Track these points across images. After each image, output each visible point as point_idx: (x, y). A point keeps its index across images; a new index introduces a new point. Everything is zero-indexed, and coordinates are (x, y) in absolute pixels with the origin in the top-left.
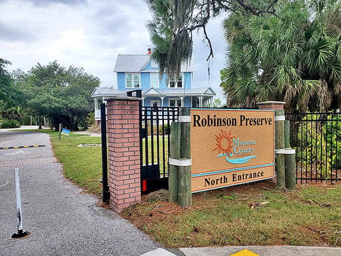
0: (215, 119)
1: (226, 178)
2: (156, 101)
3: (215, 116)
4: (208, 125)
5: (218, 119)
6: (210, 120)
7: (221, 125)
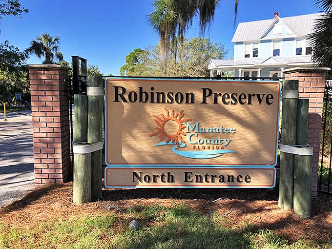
0: (152, 94)
1: (172, 176)
2: (276, 72)
3: (152, 89)
4: (141, 100)
5: (158, 94)
6: (144, 95)
7: (163, 102)
